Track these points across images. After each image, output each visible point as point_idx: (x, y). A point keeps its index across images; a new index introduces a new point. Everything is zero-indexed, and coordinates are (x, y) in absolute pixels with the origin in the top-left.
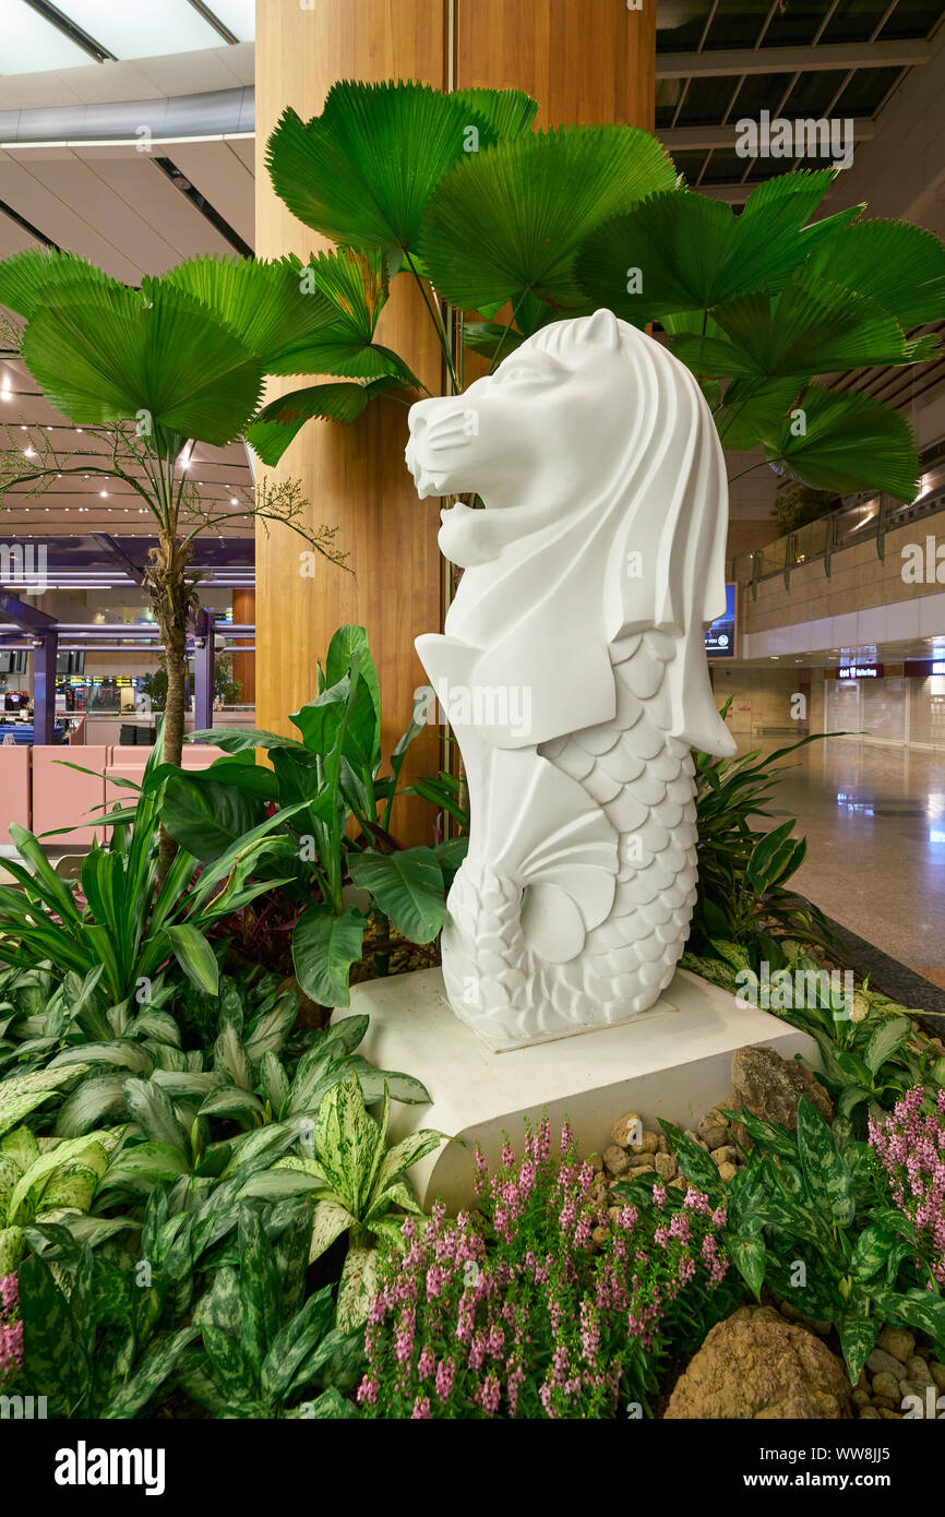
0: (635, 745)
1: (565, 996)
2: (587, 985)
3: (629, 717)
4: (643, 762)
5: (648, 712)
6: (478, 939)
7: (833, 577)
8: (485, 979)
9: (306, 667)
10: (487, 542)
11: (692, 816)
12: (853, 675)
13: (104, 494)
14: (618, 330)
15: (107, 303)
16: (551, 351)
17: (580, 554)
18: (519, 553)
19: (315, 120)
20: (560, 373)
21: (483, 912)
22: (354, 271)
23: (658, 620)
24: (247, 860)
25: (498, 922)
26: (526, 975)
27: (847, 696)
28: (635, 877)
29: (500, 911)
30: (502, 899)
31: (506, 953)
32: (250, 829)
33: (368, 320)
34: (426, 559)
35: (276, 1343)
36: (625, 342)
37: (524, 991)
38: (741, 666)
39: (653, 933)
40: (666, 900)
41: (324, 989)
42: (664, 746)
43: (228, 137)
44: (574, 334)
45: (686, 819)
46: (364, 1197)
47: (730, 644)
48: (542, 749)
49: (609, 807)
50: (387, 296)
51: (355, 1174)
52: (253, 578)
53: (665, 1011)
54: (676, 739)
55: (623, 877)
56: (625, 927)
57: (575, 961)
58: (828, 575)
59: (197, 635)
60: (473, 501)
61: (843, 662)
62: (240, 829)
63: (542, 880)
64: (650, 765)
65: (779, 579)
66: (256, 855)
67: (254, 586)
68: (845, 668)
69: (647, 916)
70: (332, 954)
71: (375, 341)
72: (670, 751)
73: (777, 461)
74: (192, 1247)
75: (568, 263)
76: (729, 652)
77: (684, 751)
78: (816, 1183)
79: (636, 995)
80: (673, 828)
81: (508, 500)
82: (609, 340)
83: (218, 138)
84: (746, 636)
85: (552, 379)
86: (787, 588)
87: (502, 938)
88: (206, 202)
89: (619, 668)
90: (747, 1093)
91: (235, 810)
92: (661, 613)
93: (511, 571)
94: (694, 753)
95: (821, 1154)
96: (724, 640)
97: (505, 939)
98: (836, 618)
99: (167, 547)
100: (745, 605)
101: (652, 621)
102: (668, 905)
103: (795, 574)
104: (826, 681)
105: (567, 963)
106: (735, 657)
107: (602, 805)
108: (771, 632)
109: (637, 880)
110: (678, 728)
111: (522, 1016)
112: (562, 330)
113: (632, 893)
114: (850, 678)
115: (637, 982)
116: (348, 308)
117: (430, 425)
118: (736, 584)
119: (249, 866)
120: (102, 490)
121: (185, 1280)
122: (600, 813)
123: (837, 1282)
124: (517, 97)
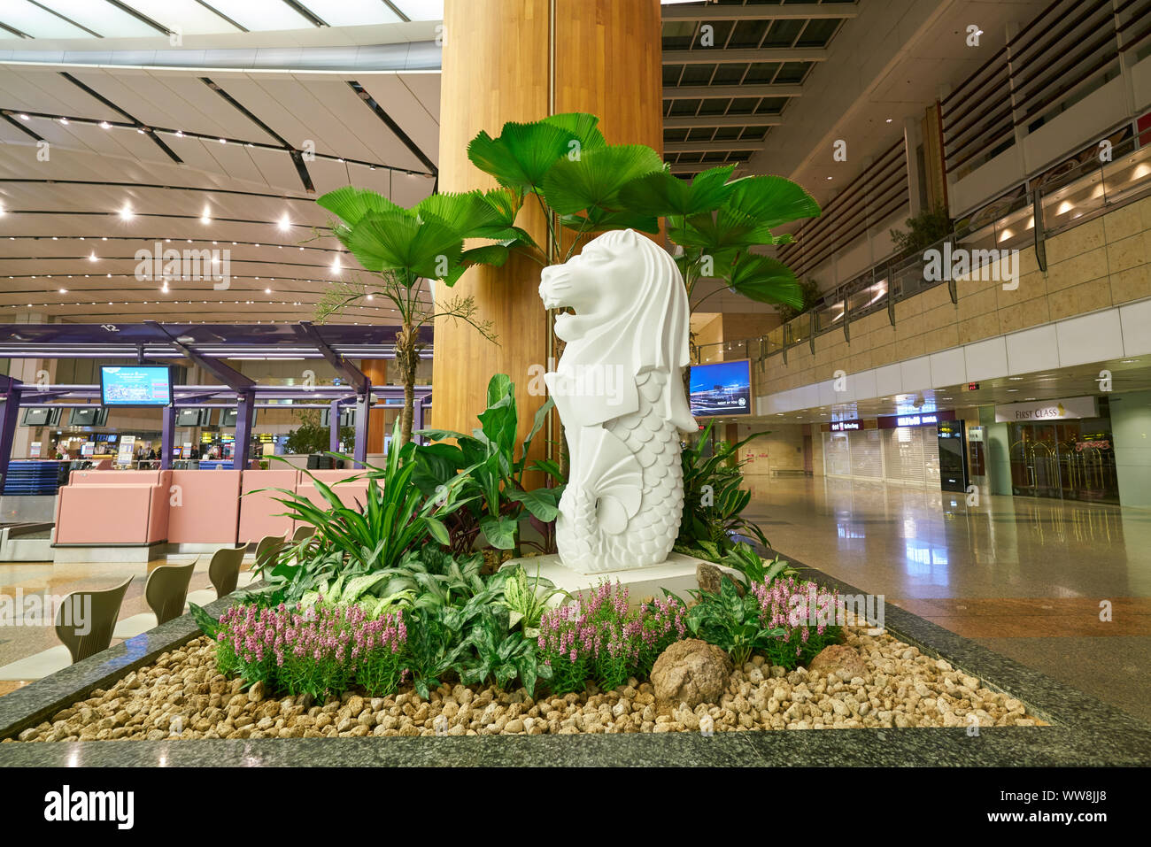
0: (649, 424)
1: (618, 552)
2: (629, 547)
3: (645, 411)
4: (653, 433)
5: (654, 408)
6: (575, 521)
7: (816, 355)
8: (578, 540)
9: (465, 403)
10: (578, 330)
11: (679, 462)
12: (842, 429)
13: (268, 291)
14: (636, 238)
15: (401, 221)
16: (606, 246)
17: (621, 336)
18: (592, 335)
19: (496, 139)
20: (611, 257)
21: (578, 507)
22: (508, 197)
23: (657, 366)
24: (457, 487)
25: (584, 511)
26: (599, 539)
27: (840, 445)
28: (651, 491)
29: (585, 506)
30: (586, 500)
31: (588, 527)
32: (450, 478)
33: (512, 216)
34: (538, 338)
35: (502, 644)
36: (640, 244)
37: (598, 546)
38: (757, 422)
39: (661, 520)
40: (668, 504)
41: (500, 543)
42: (662, 426)
43: (398, 72)
44: (617, 237)
45: (675, 462)
46: (529, 613)
47: (748, 404)
48: (605, 425)
49: (638, 455)
50: (522, 204)
51: (525, 604)
52: (432, 353)
53: (669, 563)
54: (668, 421)
55: (646, 491)
56: (647, 517)
57: (623, 534)
58: (813, 353)
59: (359, 393)
60: (571, 311)
61: (834, 418)
62: (446, 477)
63: (605, 494)
64: (656, 434)
65: (780, 355)
66: (462, 484)
67: (432, 359)
68: (836, 423)
69: (658, 512)
70: (502, 531)
71: (514, 225)
72: (665, 427)
73: (730, 287)
74: (460, 621)
75: (616, 193)
76: (747, 411)
77: (672, 428)
78: (728, 607)
79: (654, 553)
80: (670, 466)
81: (587, 311)
82: (632, 242)
83: (394, 72)
84: (759, 399)
85: (606, 259)
86: (786, 363)
87: (587, 519)
88: (378, 105)
89: (640, 388)
90: (702, 581)
91: (443, 468)
92: (659, 362)
93: (590, 342)
94: (678, 429)
95: (731, 597)
96: (742, 402)
97: (588, 520)
98: (821, 384)
99: (407, 332)
100: (757, 375)
101: (654, 366)
102: (668, 506)
103: (791, 352)
104: (823, 433)
105: (619, 535)
106: (751, 414)
107: (634, 453)
108: (776, 395)
109: (652, 493)
110: (669, 416)
111: (597, 558)
112: (611, 237)
113: (650, 499)
114: (839, 430)
115: (654, 547)
116: (503, 211)
117: (552, 278)
118: (749, 359)
119: (458, 489)
120: (266, 287)
121: (459, 631)
122: (633, 456)
123: (733, 637)
124: (587, 117)
